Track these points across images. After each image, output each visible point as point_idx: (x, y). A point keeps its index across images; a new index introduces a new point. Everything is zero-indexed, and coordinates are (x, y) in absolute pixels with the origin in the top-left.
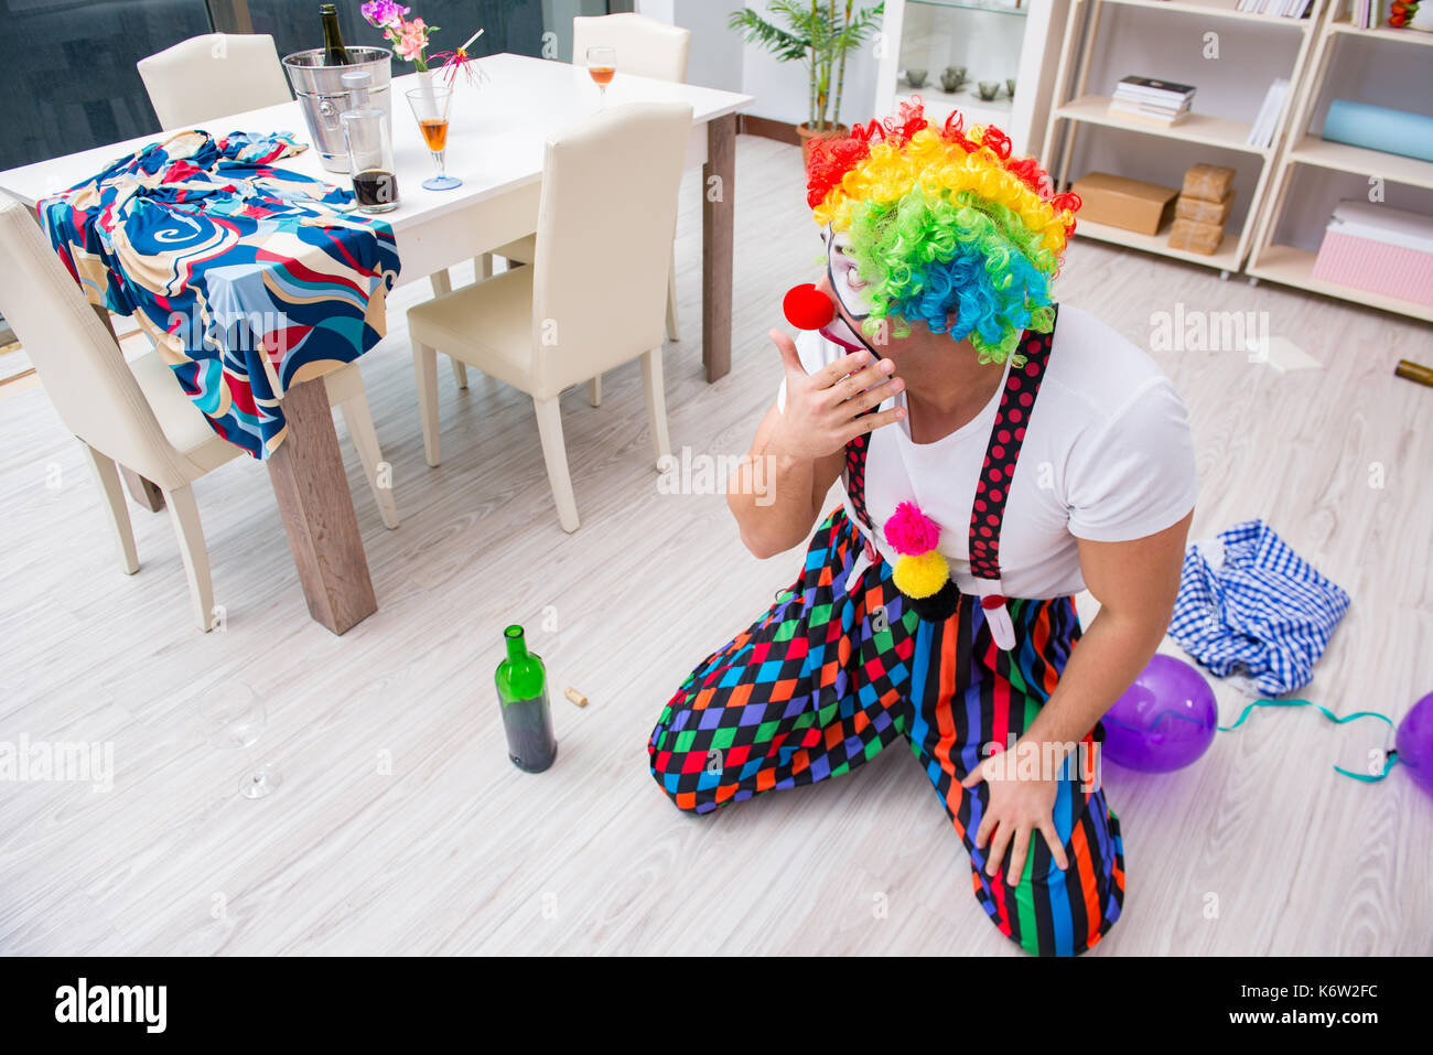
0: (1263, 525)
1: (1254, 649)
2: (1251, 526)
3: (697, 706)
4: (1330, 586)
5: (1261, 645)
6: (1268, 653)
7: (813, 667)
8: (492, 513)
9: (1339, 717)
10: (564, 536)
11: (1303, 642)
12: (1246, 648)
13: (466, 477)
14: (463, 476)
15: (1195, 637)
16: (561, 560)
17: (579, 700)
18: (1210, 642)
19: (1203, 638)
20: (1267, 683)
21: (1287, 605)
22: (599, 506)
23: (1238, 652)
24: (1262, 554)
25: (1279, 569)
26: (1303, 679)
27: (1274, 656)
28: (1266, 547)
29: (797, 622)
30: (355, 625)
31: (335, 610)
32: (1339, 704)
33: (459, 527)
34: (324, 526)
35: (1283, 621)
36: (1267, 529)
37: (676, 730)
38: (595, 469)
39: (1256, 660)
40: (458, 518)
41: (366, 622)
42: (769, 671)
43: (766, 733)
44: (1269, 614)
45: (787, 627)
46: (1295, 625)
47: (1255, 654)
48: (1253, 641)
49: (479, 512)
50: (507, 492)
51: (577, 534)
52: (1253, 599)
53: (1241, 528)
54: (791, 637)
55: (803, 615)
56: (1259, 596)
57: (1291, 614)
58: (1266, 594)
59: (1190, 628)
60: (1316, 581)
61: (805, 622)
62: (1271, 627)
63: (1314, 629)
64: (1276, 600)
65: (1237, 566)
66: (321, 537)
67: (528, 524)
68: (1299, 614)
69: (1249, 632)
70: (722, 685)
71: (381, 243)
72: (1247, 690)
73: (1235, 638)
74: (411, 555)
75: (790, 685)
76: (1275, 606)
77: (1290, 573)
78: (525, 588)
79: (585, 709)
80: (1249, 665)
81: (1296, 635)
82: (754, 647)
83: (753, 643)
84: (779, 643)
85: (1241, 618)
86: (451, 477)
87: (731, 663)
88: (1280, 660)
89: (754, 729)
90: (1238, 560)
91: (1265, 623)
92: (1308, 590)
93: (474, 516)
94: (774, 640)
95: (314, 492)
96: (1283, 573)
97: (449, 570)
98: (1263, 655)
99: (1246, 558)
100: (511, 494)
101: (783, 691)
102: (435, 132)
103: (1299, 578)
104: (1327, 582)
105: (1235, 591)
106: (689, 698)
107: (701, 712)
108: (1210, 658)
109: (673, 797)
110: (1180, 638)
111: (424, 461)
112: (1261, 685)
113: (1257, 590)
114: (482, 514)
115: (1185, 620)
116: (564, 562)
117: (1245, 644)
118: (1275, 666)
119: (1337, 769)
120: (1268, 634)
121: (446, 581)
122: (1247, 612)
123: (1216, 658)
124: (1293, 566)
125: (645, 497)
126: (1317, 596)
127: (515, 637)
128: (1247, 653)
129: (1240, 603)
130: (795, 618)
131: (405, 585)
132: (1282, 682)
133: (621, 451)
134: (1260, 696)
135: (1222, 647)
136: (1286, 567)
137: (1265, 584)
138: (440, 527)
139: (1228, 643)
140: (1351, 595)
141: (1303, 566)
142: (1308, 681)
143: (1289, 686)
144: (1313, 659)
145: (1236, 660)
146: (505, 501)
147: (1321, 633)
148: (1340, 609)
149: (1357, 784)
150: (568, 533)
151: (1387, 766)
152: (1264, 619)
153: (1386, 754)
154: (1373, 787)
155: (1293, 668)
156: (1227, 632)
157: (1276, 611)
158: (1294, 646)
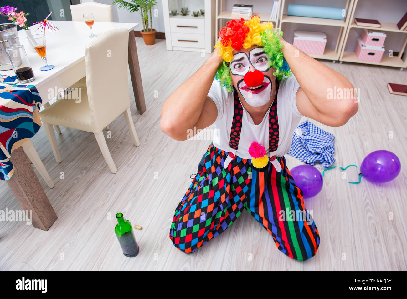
0: (308, 122)
1: (319, 156)
2: (305, 123)
3: (184, 220)
4: (329, 134)
5: (321, 155)
6: (324, 156)
7: (218, 198)
8: (86, 173)
9: (344, 168)
10: (114, 175)
11: (330, 151)
12: (317, 156)
13: (72, 164)
14: (71, 164)
15: (303, 157)
16: (115, 183)
17: (140, 228)
18: (307, 157)
19: (305, 156)
20: (326, 164)
21: (322, 142)
22: (121, 162)
23: (316, 158)
24: (311, 130)
25: (316, 133)
26: (334, 161)
27: (325, 157)
28: (311, 127)
29: (209, 186)
30: (51, 226)
31: (43, 223)
32: (342, 165)
33: (76, 181)
34: (33, 196)
35: (324, 147)
36: (310, 123)
37: (179, 230)
38: (115, 150)
39: (321, 159)
40: (74, 179)
41: (55, 223)
42: (204, 203)
43: (209, 222)
44: (319, 146)
45: (206, 188)
46: (327, 147)
47: (320, 157)
48: (318, 154)
49: (81, 175)
50: (89, 165)
51: (118, 173)
52: (314, 143)
53: (303, 124)
54: (208, 191)
55: (210, 183)
56: (315, 141)
57: (324, 144)
58: (317, 140)
59: (301, 155)
60: (326, 134)
61: (211, 185)
62: (322, 149)
63: (331, 147)
64: (319, 141)
65: (306, 134)
66: (33, 200)
67: (100, 174)
68: (326, 144)
69: (317, 152)
70: (191, 212)
71: (33, 93)
72: (321, 167)
73: (313, 154)
74: (63, 195)
75: (212, 206)
76: (320, 143)
77: (319, 133)
78: (106, 196)
79: (143, 229)
80: (320, 161)
81: (327, 149)
82: (197, 197)
83: (196, 196)
84: (205, 194)
85: (312, 148)
86: (67, 165)
87: (191, 204)
88: (327, 157)
89: (204, 222)
90: (305, 133)
91: (320, 148)
92: (325, 137)
93: (80, 176)
94: (203, 193)
95: (27, 186)
96: (318, 134)
97: (78, 197)
98: (322, 157)
99: (307, 132)
100: (90, 166)
101: (210, 208)
102: (41, 50)
103: (322, 134)
104: (328, 133)
105: (308, 141)
106: (180, 219)
107: (186, 222)
108: (309, 162)
109: (184, 251)
110: (299, 158)
111: (56, 162)
112: (325, 165)
113: (314, 140)
115: (299, 153)
116: (116, 183)
117: (316, 155)
118: (326, 159)
119: (349, 182)
120: (322, 151)
121: (78, 201)
122: (313, 146)
123: (311, 161)
124: (319, 131)
125: (135, 155)
126: (328, 138)
127: (120, 217)
128: (318, 158)
129: (310, 144)
130: (207, 185)
131: (64, 206)
132: (329, 163)
133: (121, 143)
134: (325, 168)
135: (311, 158)
136: (318, 132)
137: (315, 138)
138: (69, 183)
139: (312, 156)
140: (334, 135)
141: (321, 130)
142: (335, 161)
143: (331, 164)
144: (333, 155)
145: (316, 160)
146: (89, 168)
147: (333, 147)
148: (333, 140)
149: (355, 185)
150: (114, 174)
151: (360, 178)
152: (319, 147)
153: (358, 175)
154: (359, 185)
155: (331, 159)
156: (311, 153)
157: (321, 144)
158: (328, 152)
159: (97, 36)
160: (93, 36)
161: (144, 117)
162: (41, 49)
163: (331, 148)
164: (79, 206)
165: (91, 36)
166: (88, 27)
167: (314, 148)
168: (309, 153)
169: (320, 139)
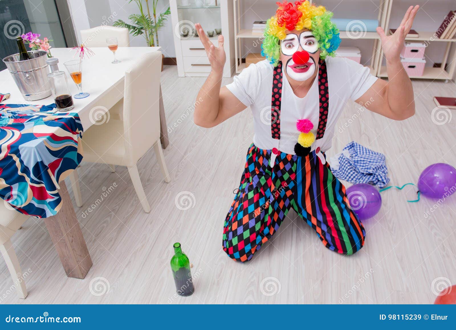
0: (355, 142)
1: (372, 177)
2: (351, 144)
3: (233, 229)
4: (379, 154)
5: (373, 175)
6: (377, 176)
8: (114, 216)
9: (401, 188)
15: (354, 179)
16: (151, 223)
18: (359, 179)
19: (357, 179)
20: (380, 185)
21: (373, 162)
23: (369, 179)
24: (358, 151)
25: (365, 153)
27: (379, 177)
28: (358, 148)
29: (253, 190)
30: (87, 273)
31: (81, 269)
32: (398, 185)
33: (105, 225)
34: (73, 237)
35: (376, 166)
36: (356, 143)
37: (230, 239)
39: (374, 180)
40: (102, 222)
41: (91, 270)
43: (258, 227)
44: (371, 166)
46: (379, 167)
47: (373, 178)
48: (370, 174)
49: (109, 217)
50: (115, 207)
51: (152, 212)
52: (364, 163)
53: (349, 145)
54: (253, 196)
55: (254, 187)
56: (365, 162)
57: (376, 164)
58: (367, 161)
59: (352, 177)
60: (375, 154)
62: (374, 169)
63: (383, 166)
64: (370, 162)
65: (353, 156)
66: (72, 242)
67: (131, 215)
68: (378, 163)
69: (369, 172)
70: (239, 219)
71: (77, 121)
73: (365, 176)
76: (371, 163)
77: (368, 153)
78: (144, 237)
80: (373, 182)
81: (380, 169)
82: (243, 204)
85: (363, 170)
87: (237, 212)
88: (381, 177)
89: (254, 227)
90: (352, 154)
91: (372, 169)
92: (375, 156)
93: (108, 219)
94: (249, 199)
95: (68, 224)
96: (366, 154)
97: (111, 240)
98: (375, 177)
99: (354, 153)
100: (117, 207)
102: (77, 77)
103: (371, 154)
105: (358, 163)
106: (229, 228)
109: (239, 260)
110: (351, 181)
111: (76, 206)
112: (379, 186)
113: (364, 161)
114: (111, 217)
115: (350, 175)
116: (153, 223)
117: (369, 176)
118: (380, 179)
119: (408, 201)
120: (374, 171)
121: (113, 245)
122: (364, 168)
124: (368, 151)
125: (167, 192)
126: (379, 157)
127: (178, 247)
128: (371, 178)
129: (360, 166)
131: (98, 252)
132: (384, 183)
133: (148, 180)
135: (363, 179)
136: (366, 152)
137: (364, 158)
138: (98, 227)
139: (364, 178)
140: (384, 154)
141: (370, 150)
142: (389, 180)
143: (386, 183)
144: (386, 174)
145: (370, 181)
146: (117, 210)
147: (385, 167)
148: (384, 159)
149: (414, 203)
150: (148, 213)
151: (419, 196)
152: (370, 168)
153: (417, 193)
154: (418, 202)
155: (385, 178)
156: (362, 175)
157: (372, 165)
158: (381, 172)
159: (120, 62)
160: (117, 62)
161: (168, 151)
162: (77, 75)
163: (383, 168)
164: (115, 249)
165: (114, 61)
166: (111, 52)
167: (365, 169)
168: (361, 175)
169: (371, 159)
